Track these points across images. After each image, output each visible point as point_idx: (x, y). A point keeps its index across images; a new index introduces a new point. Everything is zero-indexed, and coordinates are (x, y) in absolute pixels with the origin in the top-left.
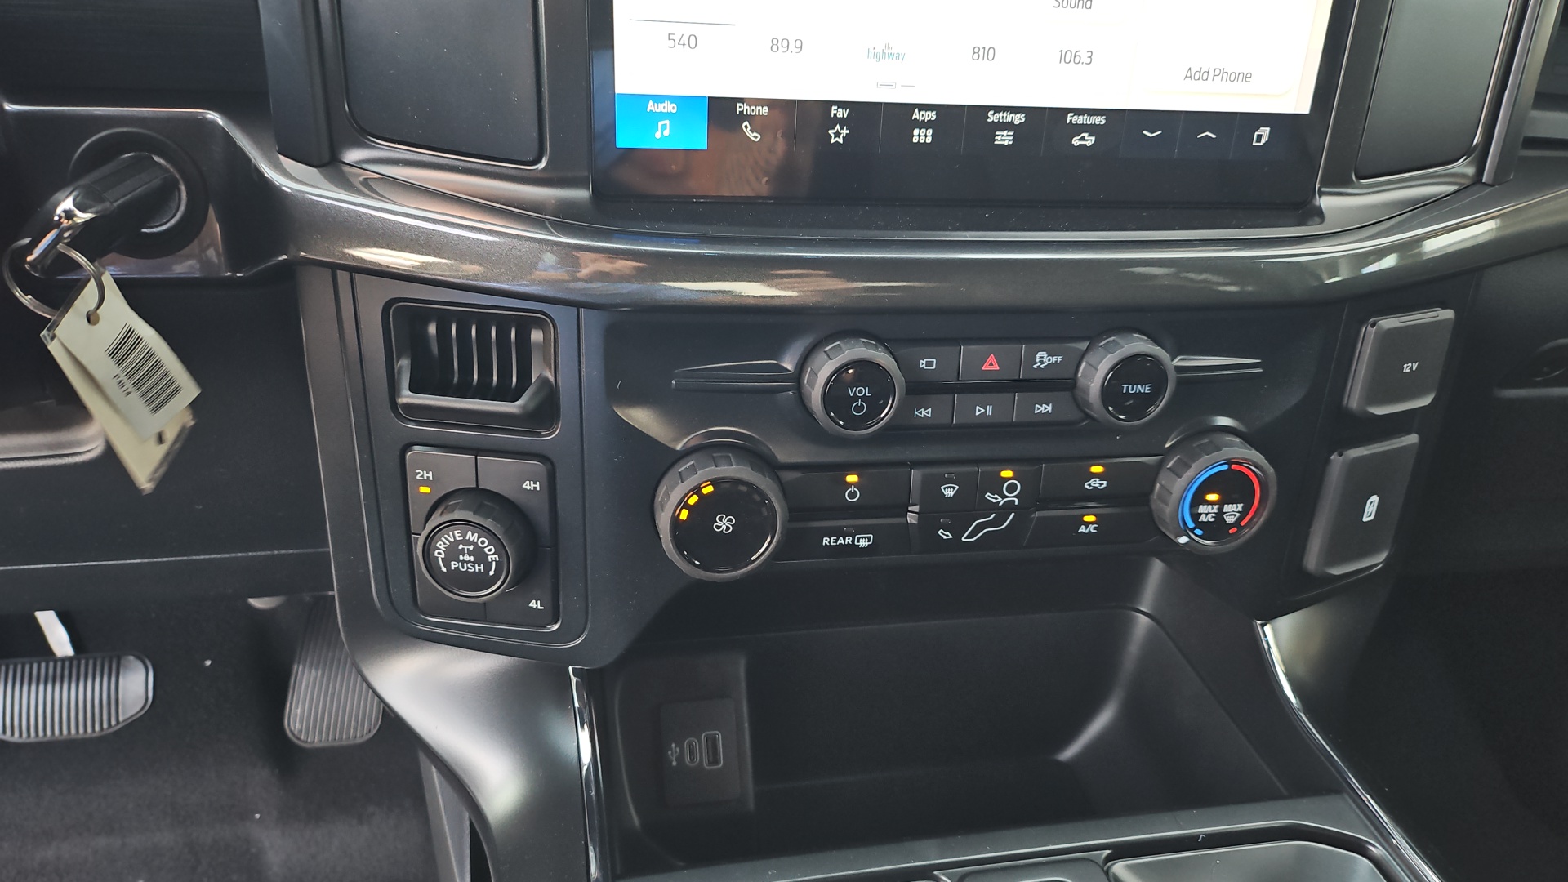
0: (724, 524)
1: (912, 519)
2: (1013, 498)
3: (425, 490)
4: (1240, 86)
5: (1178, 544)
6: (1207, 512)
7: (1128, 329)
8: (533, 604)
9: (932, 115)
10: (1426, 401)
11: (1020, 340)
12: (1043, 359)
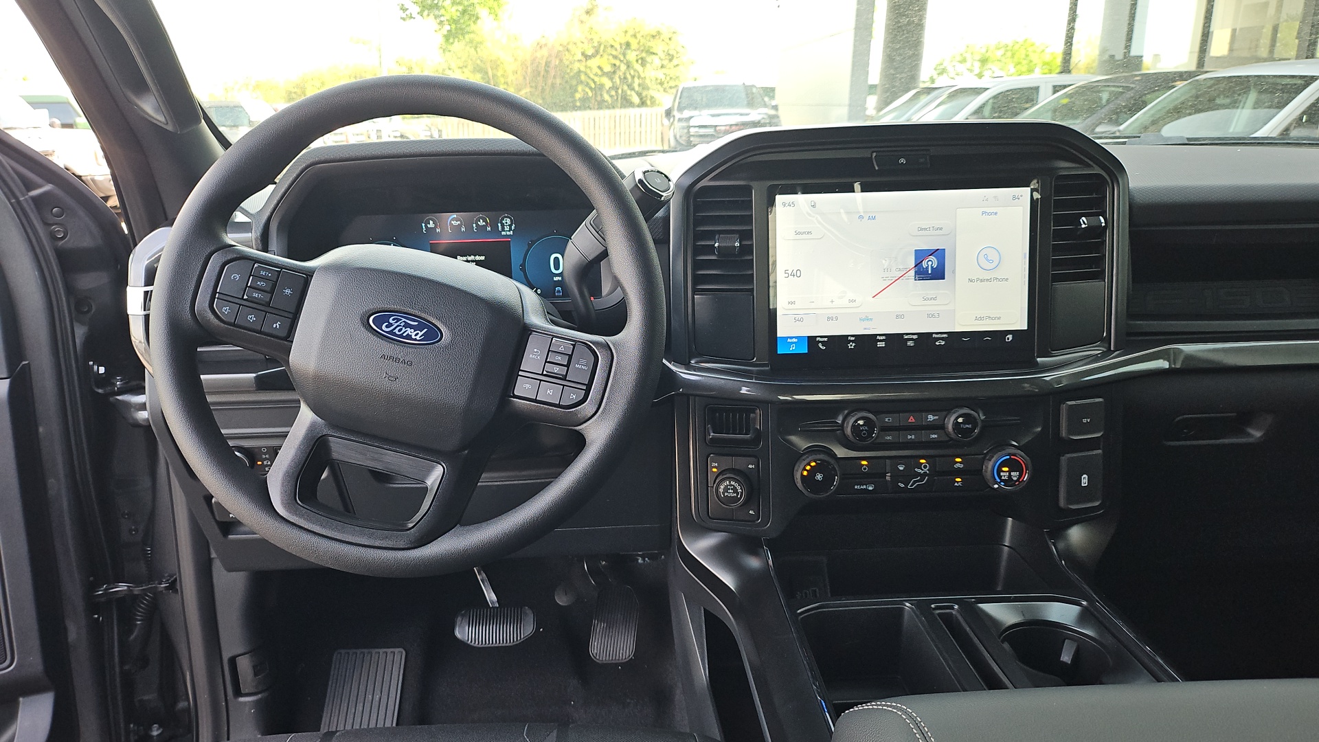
0: (819, 477)
1: (888, 478)
2: (926, 470)
3: (715, 470)
4: (997, 321)
5: (994, 489)
6: (1005, 476)
7: (961, 407)
8: (751, 512)
9: (884, 338)
10: (1099, 435)
11: (921, 411)
12: (931, 418)
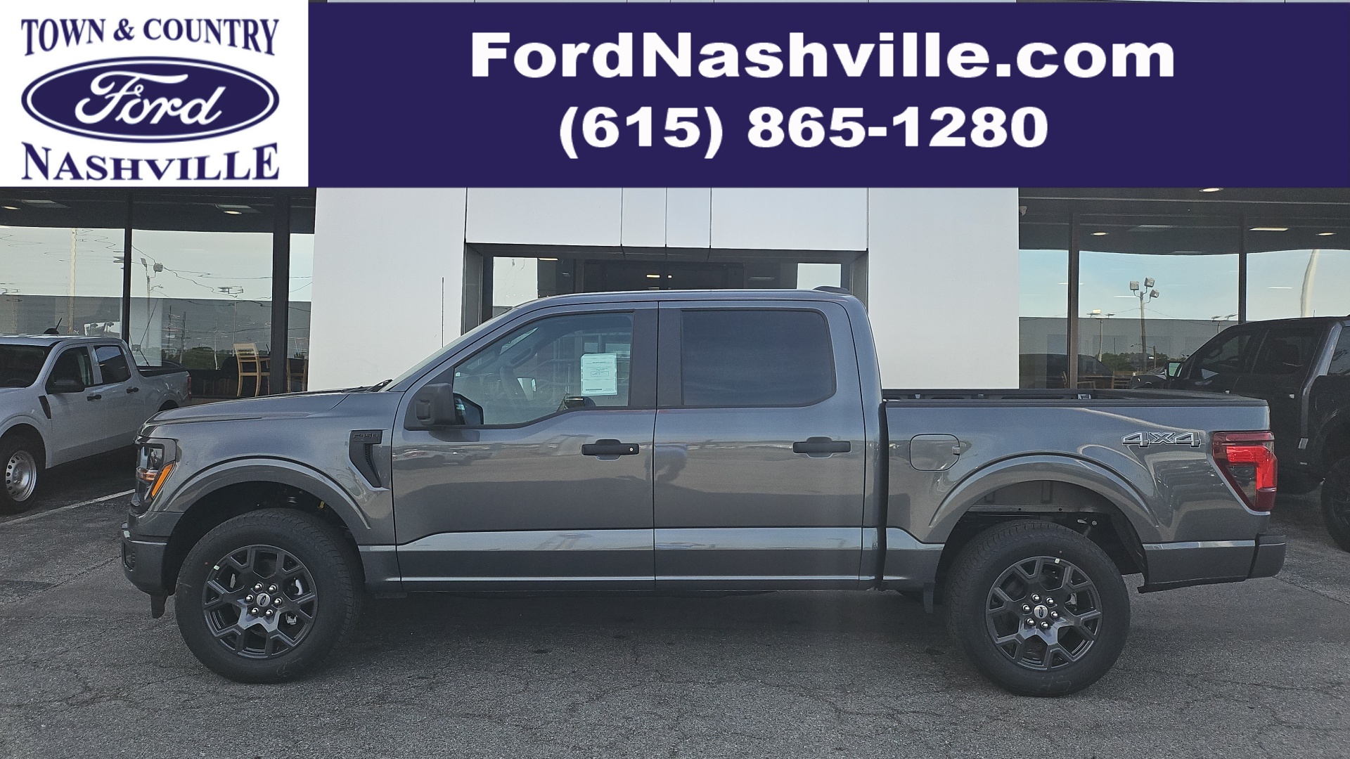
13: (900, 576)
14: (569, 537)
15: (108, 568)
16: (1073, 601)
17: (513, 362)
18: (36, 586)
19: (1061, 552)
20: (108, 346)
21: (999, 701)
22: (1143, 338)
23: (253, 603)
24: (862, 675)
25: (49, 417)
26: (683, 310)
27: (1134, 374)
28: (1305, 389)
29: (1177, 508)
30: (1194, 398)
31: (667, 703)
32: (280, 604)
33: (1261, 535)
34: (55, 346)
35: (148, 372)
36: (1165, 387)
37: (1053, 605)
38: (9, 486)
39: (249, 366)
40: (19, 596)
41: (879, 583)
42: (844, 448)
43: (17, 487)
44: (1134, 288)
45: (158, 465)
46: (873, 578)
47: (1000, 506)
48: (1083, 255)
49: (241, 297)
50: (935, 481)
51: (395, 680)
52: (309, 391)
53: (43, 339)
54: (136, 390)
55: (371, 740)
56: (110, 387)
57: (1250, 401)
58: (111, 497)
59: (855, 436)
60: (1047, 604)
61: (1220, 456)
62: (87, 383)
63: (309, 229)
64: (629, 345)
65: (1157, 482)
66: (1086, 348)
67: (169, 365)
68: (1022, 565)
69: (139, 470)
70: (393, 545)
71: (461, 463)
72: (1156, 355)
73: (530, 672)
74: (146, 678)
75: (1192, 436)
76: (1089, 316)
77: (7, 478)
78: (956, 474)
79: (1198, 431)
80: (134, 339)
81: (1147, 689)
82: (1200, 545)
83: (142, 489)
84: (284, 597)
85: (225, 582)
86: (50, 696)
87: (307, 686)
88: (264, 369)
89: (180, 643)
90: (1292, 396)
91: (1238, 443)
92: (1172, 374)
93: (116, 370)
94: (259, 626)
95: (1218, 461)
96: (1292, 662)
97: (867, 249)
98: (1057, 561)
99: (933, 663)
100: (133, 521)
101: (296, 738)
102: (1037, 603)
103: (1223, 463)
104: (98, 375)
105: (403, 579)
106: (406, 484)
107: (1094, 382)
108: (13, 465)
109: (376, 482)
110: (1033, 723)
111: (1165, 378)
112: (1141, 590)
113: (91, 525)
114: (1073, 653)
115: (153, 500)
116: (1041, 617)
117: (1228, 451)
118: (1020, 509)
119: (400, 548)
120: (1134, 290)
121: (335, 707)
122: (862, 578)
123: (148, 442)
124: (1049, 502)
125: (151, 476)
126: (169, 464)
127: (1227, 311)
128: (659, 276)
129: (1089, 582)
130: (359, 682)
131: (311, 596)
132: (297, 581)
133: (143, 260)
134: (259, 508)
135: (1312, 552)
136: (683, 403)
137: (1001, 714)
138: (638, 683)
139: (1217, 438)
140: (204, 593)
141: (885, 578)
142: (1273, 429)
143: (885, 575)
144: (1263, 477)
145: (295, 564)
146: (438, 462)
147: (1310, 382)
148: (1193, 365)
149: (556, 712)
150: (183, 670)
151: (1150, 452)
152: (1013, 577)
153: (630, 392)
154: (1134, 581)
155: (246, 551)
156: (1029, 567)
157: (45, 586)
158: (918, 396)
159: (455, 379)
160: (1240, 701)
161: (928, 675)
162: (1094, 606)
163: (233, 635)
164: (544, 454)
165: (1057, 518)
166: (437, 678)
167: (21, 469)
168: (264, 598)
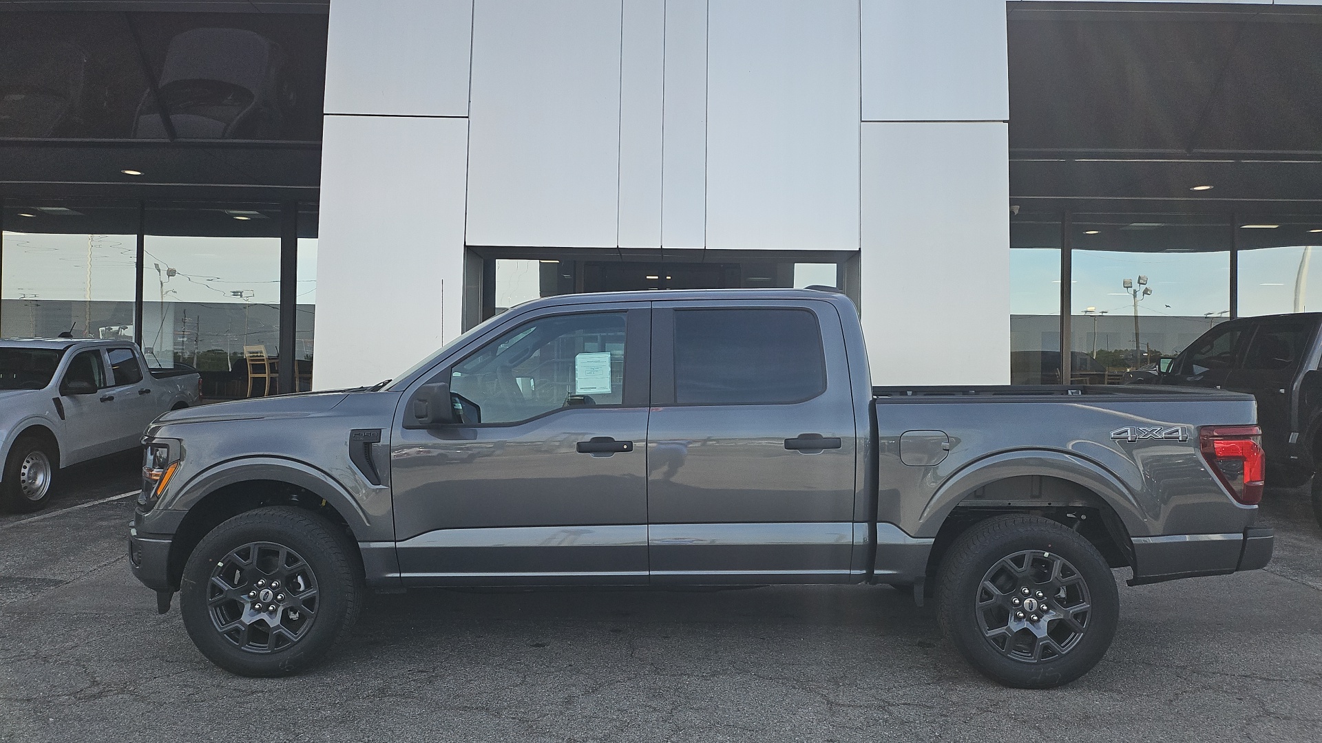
13: (890, 570)
14: (571, 533)
15: (119, 565)
16: (1062, 594)
17: (511, 362)
18: (49, 582)
19: (1050, 546)
20: (120, 349)
21: (990, 693)
22: (1137, 335)
23: (255, 599)
24: (854, 668)
25: (63, 418)
26: (676, 310)
27: (1128, 370)
28: (1296, 384)
29: (1165, 502)
30: (1183, 393)
31: (661, 696)
32: (282, 600)
33: (1250, 528)
34: (68, 348)
35: (160, 374)
36: (1157, 383)
37: (1042, 597)
38: (23, 485)
39: (259, 368)
40: (31, 593)
41: (870, 577)
42: (835, 444)
43: (33, 487)
44: (1127, 285)
45: (163, 465)
46: (864, 572)
47: (990, 501)
48: (1076, 254)
49: (252, 301)
50: (925, 476)
51: (395, 674)
52: (313, 391)
53: (58, 342)
54: (148, 391)
55: (371, 733)
56: (122, 389)
57: (1237, 396)
58: (123, 496)
59: (845, 432)
60: (1037, 598)
61: (1208, 450)
62: (100, 385)
63: (313, 233)
64: (623, 345)
65: (1145, 477)
66: (1080, 345)
67: (181, 366)
68: (1012, 560)
69: (145, 470)
70: (392, 541)
71: (463, 461)
72: (1150, 351)
73: (527, 665)
74: (152, 672)
75: (1180, 431)
76: (1083, 314)
77: (22, 478)
78: (945, 469)
79: (1185, 425)
80: (147, 342)
81: (1137, 680)
82: (1188, 538)
83: (148, 488)
84: (286, 593)
85: (229, 578)
86: (59, 690)
87: (309, 680)
88: (273, 370)
89: (186, 638)
90: (1282, 391)
91: (1226, 437)
92: (1164, 370)
93: (128, 372)
94: (261, 622)
95: (1206, 456)
96: (1281, 654)
97: (860, 249)
98: (1046, 554)
99: (925, 656)
100: (139, 519)
101: (297, 731)
102: (1027, 596)
103: (1210, 457)
104: (110, 377)
105: (403, 575)
106: (404, 482)
107: (1088, 378)
108: (28, 466)
109: (376, 480)
110: (1023, 714)
111: (1157, 374)
112: (1130, 583)
113: (105, 523)
114: (1062, 645)
115: (158, 498)
116: (1031, 610)
117: (1216, 446)
118: (1010, 504)
119: (399, 545)
120: (1127, 287)
121: (335, 700)
122: (853, 572)
123: (154, 442)
124: (1038, 497)
125: (156, 475)
126: (174, 463)
127: (1219, 308)
128: (657, 277)
129: (1078, 575)
130: (360, 676)
131: (313, 592)
132: (299, 578)
133: (157, 265)
134: (263, 506)
135: (1301, 544)
136: (675, 401)
137: (991, 706)
138: (633, 676)
139: (1204, 433)
140: (209, 590)
141: (876, 572)
142: (1261, 422)
143: (877, 569)
144: (1251, 471)
145: (296, 560)
146: (442, 460)
147: (1301, 377)
148: (1185, 361)
149: (552, 704)
150: (189, 665)
151: (1139, 447)
152: (1002, 571)
153: (624, 390)
154: (1122, 574)
155: (249, 548)
156: (1019, 561)
157: (57, 583)
158: (909, 393)
159: (452, 379)
160: (1229, 693)
161: (920, 668)
162: (1083, 599)
163: (237, 630)
164: (546, 451)
165: (1048, 512)
166: (436, 672)
167: (36, 468)
168: (266, 594)
